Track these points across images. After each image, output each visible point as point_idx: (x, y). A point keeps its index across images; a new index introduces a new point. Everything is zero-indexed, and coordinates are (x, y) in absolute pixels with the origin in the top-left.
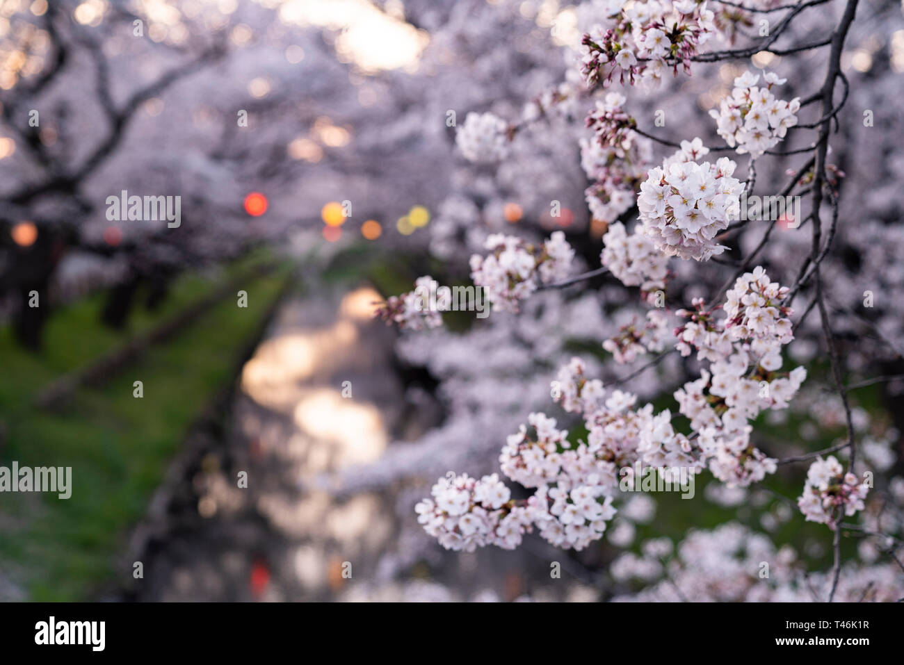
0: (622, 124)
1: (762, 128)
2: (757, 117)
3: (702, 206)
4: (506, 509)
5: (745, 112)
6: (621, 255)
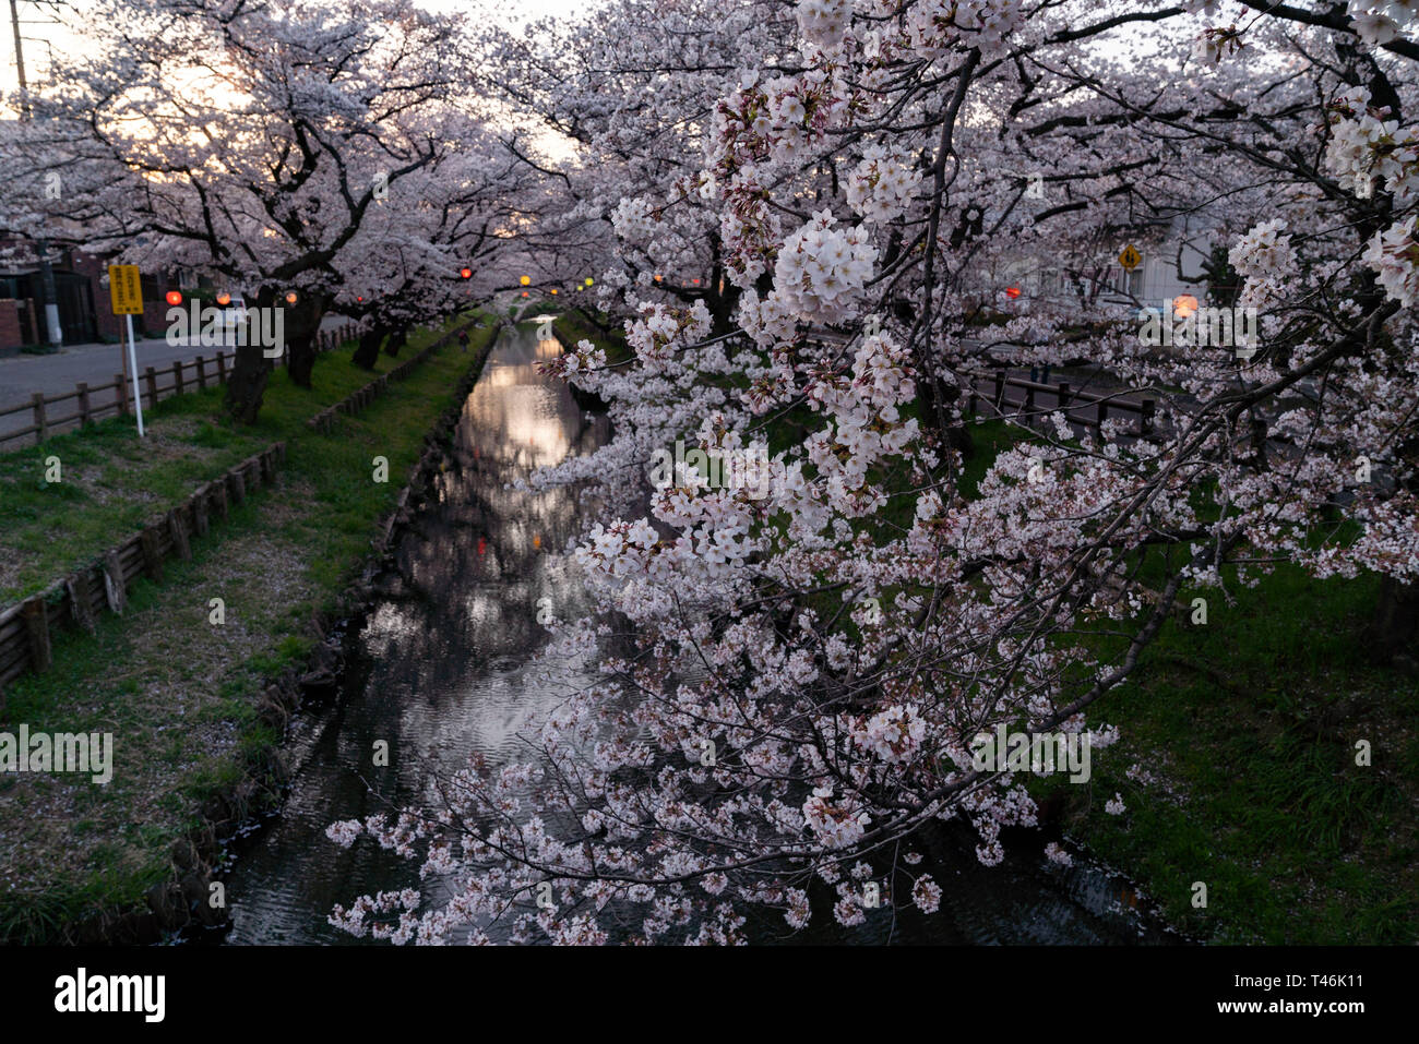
0: (756, 195)
1: (889, 198)
2: (885, 187)
3: (838, 273)
4: (657, 549)
5: (873, 183)
6: (754, 318)
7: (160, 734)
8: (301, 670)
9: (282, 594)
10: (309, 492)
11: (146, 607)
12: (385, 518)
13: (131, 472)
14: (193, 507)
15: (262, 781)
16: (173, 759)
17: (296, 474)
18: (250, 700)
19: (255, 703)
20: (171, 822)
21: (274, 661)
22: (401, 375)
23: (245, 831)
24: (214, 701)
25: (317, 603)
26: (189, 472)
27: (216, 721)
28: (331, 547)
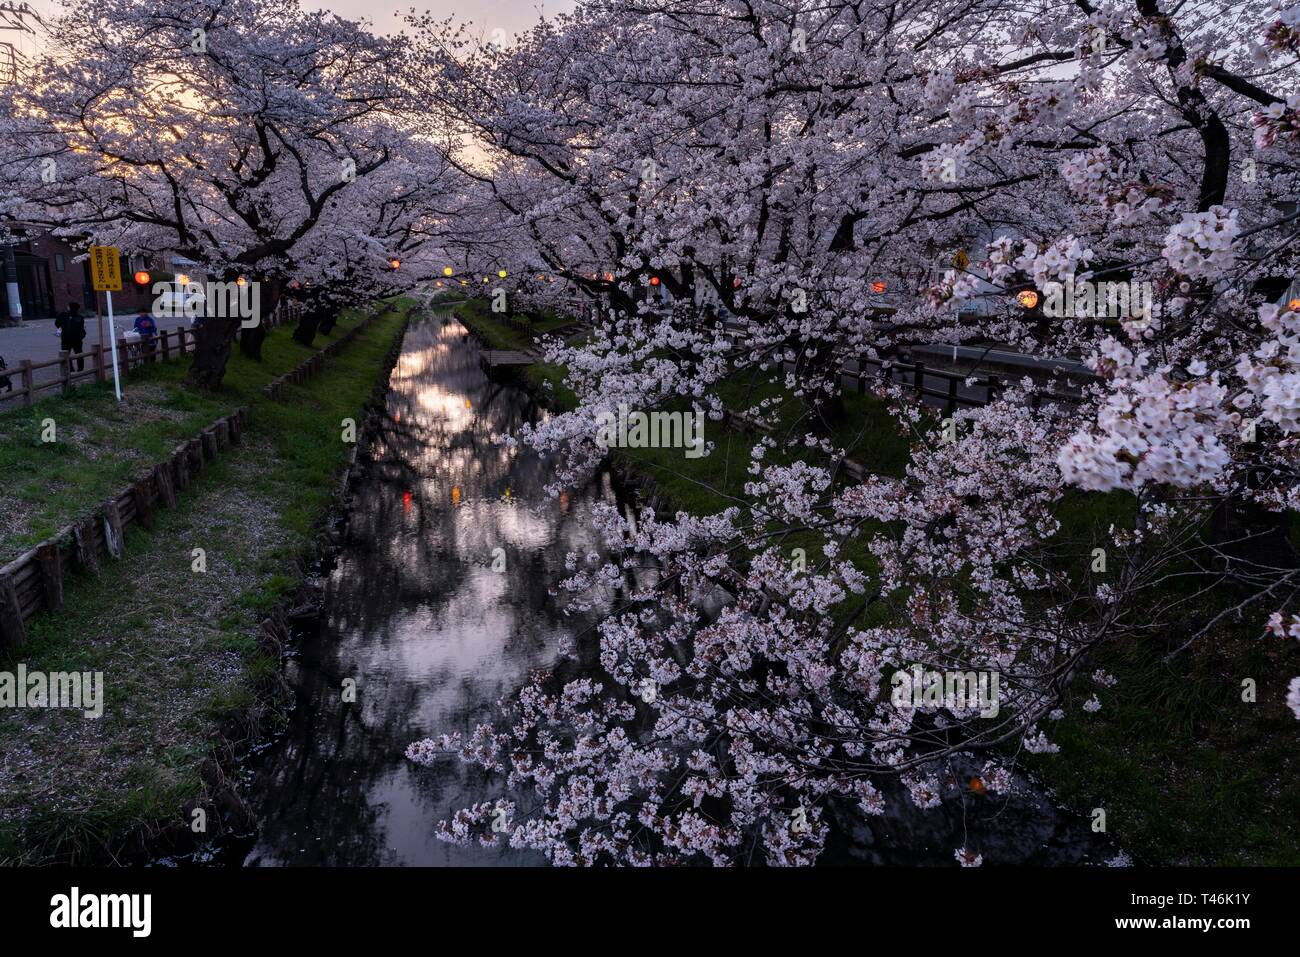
7: (171, 664)
8: (289, 605)
9: (261, 538)
10: (272, 451)
11: (141, 551)
12: (340, 474)
13: (116, 432)
14: (176, 461)
15: (270, 704)
16: (186, 686)
17: (258, 434)
18: (247, 632)
19: (253, 635)
20: (194, 743)
21: (265, 597)
22: (335, 351)
23: (258, 749)
24: (216, 634)
25: (295, 546)
26: (169, 432)
27: (221, 651)
28: (298, 498)
